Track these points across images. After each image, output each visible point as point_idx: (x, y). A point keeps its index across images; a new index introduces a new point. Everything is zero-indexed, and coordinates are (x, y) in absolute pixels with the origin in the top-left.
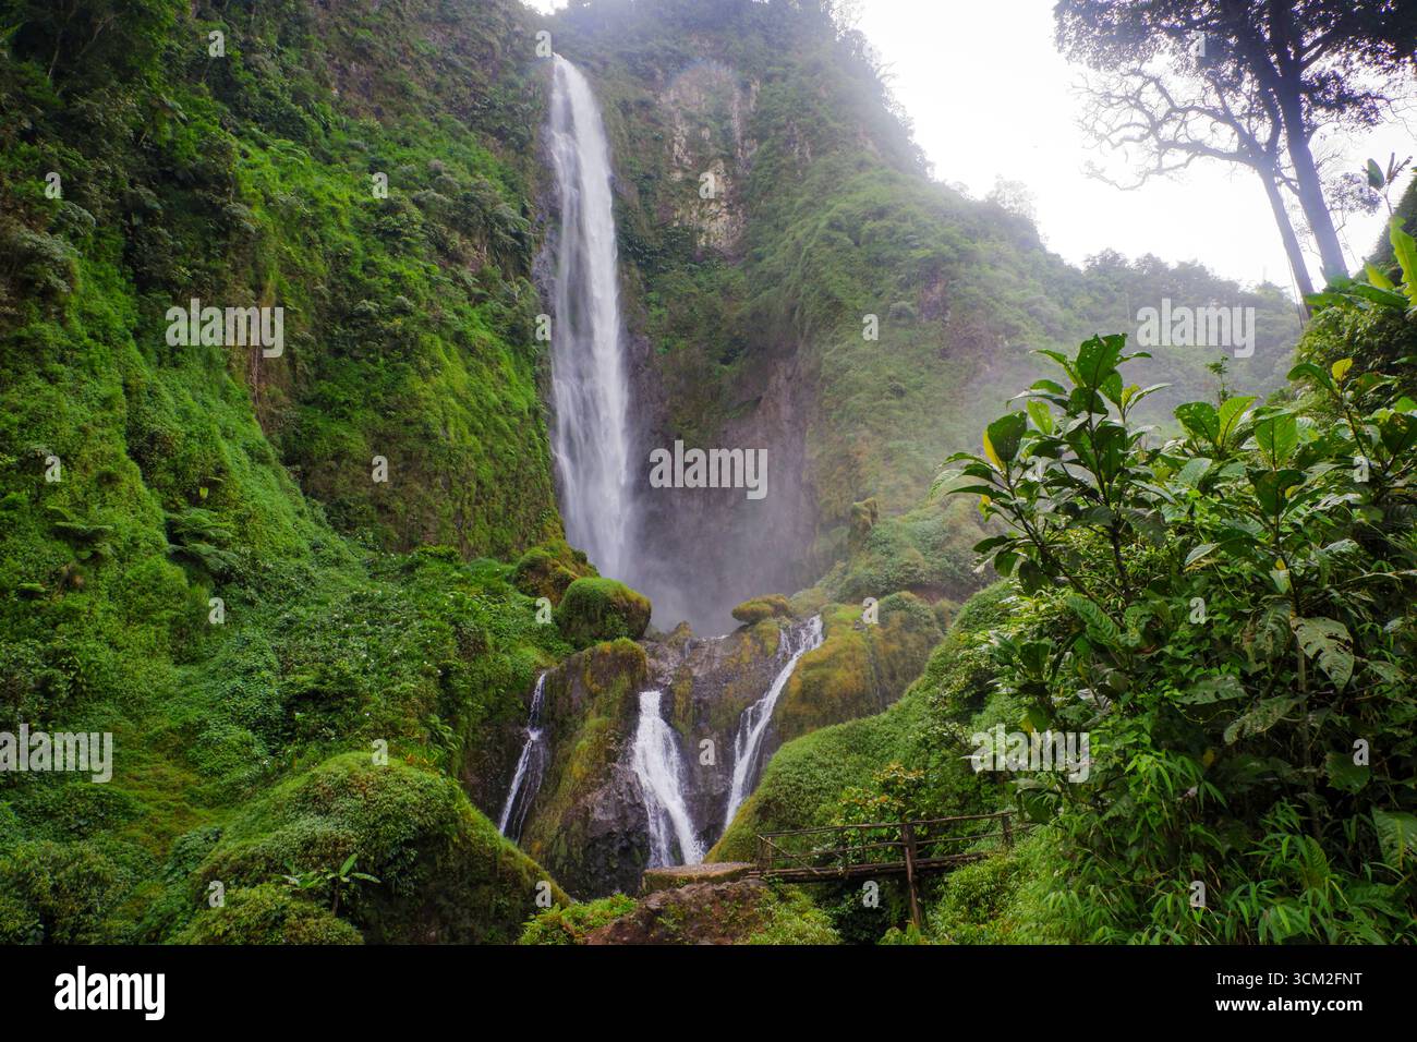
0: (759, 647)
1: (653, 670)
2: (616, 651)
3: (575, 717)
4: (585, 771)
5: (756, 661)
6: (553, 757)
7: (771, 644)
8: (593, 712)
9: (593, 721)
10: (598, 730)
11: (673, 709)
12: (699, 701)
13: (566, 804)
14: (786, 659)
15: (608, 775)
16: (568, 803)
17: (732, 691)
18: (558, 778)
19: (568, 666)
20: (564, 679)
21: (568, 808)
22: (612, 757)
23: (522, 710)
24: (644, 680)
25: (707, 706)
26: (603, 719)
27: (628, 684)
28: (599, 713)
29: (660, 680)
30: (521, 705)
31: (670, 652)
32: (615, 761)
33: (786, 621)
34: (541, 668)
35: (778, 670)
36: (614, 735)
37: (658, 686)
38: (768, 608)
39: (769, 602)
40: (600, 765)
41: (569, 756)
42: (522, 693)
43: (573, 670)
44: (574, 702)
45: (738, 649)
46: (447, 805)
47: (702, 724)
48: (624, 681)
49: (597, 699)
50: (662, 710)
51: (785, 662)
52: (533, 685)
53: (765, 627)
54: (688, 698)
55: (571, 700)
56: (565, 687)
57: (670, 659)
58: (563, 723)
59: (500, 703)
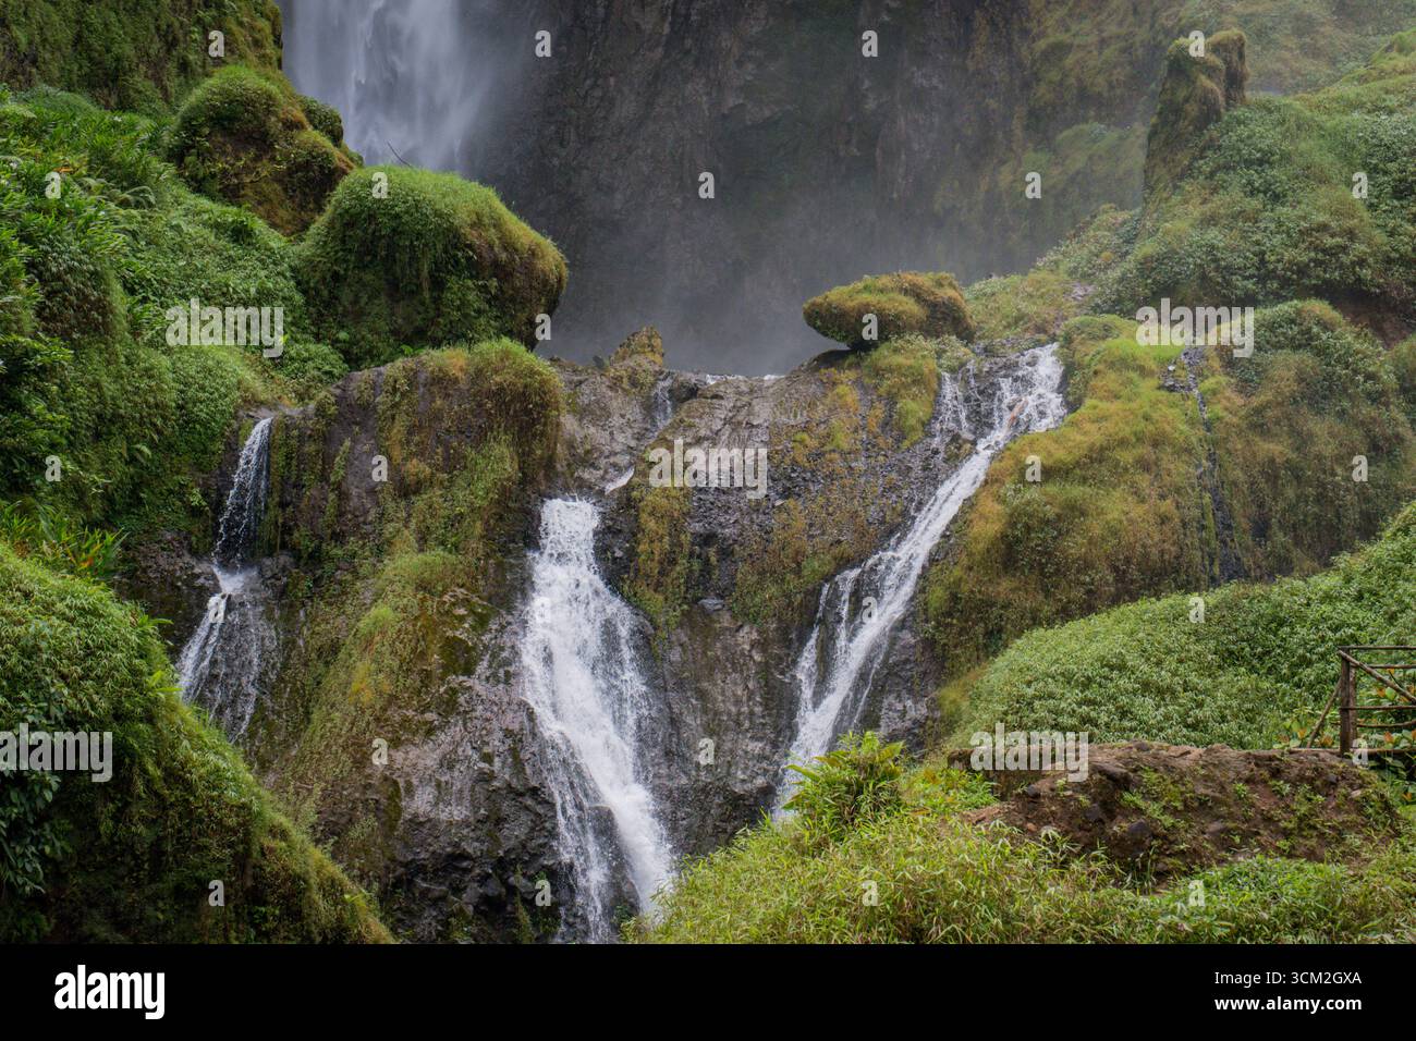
0: (880, 411)
1: (571, 445)
2: (479, 372)
3: (353, 543)
4: (387, 688)
5: (870, 448)
6: (288, 645)
7: (913, 407)
8: (409, 535)
9: (406, 561)
10: (423, 586)
11: (632, 554)
12: (708, 539)
13: (331, 770)
14: (958, 452)
15: (449, 706)
16: (338, 765)
17: (800, 523)
18: (304, 703)
19: (340, 400)
20: (326, 438)
21: (337, 783)
22: (461, 659)
23: (195, 512)
24: (549, 463)
25: (726, 553)
26: (436, 556)
27: (510, 467)
28: (423, 540)
29: (588, 475)
30: (196, 498)
31: (616, 403)
32: (469, 672)
33: (957, 349)
34: (253, 402)
35: (932, 479)
36: (466, 602)
37: (585, 489)
38: (909, 306)
39: (915, 293)
40: (427, 676)
41: (335, 648)
42: (199, 467)
43: (354, 415)
44: (355, 502)
45: (820, 412)
46: (134, 672)
47: (711, 603)
48: (500, 461)
49: (420, 502)
50: (601, 551)
51: (955, 459)
52: (233, 448)
53: (899, 359)
54: (676, 529)
55: (343, 496)
56: (328, 460)
57: (616, 421)
58: (316, 558)
59: (137, 487)
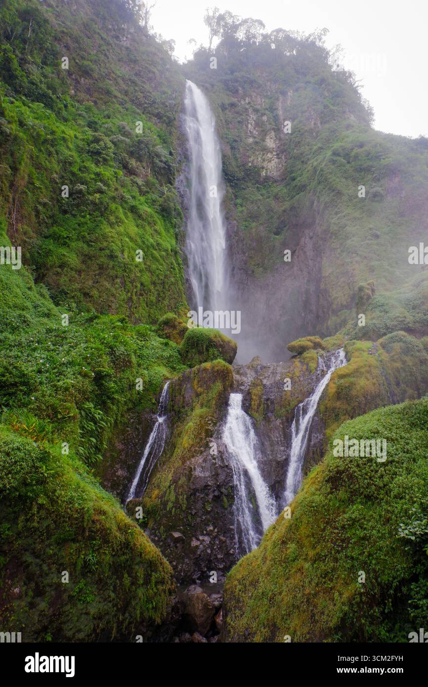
0: (305, 367)
1: (238, 381)
2: (213, 368)
3: (186, 408)
4: (191, 443)
5: (304, 375)
6: (172, 433)
7: (313, 365)
8: (199, 405)
9: (198, 411)
10: (201, 417)
11: (250, 405)
12: (267, 400)
13: (176, 465)
14: (323, 374)
15: (206, 446)
16: (178, 464)
17: (289, 393)
18: (174, 446)
19: (183, 376)
20: (180, 385)
21: (178, 468)
22: (209, 434)
23: (154, 404)
24: (231, 386)
25: (272, 403)
26: (204, 410)
27: (222, 388)
28: (202, 406)
29: (242, 388)
30: (154, 401)
31: (248, 371)
32: (211, 437)
33: (321, 352)
34: (167, 379)
35: (318, 380)
36: (211, 420)
37: (241, 391)
38: (309, 343)
39: (310, 341)
40: (201, 439)
41: (181, 432)
42: (154, 394)
43: (185, 379)
44: (187, 399)
45: (292, 368)
47: (269, 414)
48: (218, 386)
49: (201, 397)
50: (243, 405)
51: (323, 376)
52: (162, 389)
53: (308, 355)
54: (260, 398)
55: (184, 398)
56: (181, 390)
57: (248, 376)
58: (179, 412)
59: (140, 399)
